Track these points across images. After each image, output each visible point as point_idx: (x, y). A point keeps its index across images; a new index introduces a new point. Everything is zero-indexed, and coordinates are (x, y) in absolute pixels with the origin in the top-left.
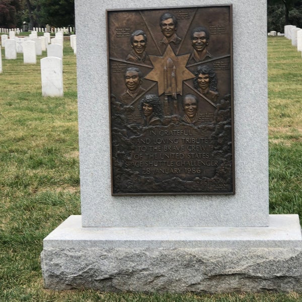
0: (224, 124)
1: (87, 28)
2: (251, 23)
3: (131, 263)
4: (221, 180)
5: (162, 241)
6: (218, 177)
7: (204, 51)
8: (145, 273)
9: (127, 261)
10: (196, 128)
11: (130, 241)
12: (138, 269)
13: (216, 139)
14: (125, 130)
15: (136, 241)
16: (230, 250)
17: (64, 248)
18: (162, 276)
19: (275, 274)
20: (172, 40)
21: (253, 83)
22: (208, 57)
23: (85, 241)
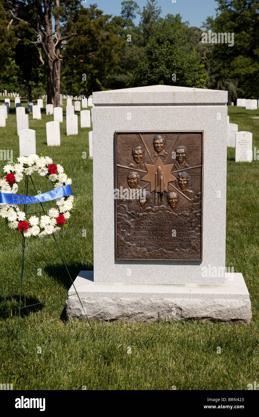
0: (196, 213)
1: (101, 143)
2: (216, 144)
3: (130, 308)
4: (193, 251)
5: (153, 294)
6: (191, 249)
7: (184, 162)
8: (140, 315)
9: (128, 307)
10: (177, 215)
11: (130, 293)
12: (135, 313)
13: (191, 223)
14: (126, 215)
15: (134, 293)
16: (200, 301)
17: (83, 297)
18: (152, 317)
19: (231, 318)
20: (162, 154)
21: (217, 185)
22: (186, 167)
23: (98, 292)
